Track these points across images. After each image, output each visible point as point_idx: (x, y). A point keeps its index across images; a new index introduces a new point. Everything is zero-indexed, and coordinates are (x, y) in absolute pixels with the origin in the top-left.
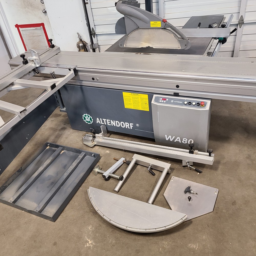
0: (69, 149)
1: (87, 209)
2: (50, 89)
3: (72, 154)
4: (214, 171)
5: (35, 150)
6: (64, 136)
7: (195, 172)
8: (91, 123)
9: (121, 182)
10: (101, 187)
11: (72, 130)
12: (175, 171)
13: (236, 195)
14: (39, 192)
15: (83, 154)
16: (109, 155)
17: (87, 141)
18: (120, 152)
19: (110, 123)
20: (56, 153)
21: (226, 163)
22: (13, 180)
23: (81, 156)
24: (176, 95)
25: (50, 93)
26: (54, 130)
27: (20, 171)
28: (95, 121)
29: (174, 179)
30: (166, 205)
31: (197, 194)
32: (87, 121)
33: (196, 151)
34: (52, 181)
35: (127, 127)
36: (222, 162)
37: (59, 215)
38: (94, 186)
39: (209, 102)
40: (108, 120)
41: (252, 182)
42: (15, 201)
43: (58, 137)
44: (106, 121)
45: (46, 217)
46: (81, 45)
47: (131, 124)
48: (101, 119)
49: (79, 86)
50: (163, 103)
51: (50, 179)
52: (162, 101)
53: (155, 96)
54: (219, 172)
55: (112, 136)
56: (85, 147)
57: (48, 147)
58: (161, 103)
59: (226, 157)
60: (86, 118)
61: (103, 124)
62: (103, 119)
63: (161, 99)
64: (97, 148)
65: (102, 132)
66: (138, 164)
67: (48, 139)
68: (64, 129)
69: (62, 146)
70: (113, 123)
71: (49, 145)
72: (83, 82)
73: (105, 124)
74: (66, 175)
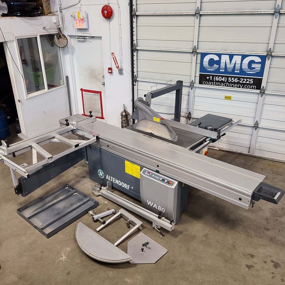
0: (80, 193)
1: (72, 237)
2: (74, 147)
3: (81, 197)
4: (173, 238)
5: (58, 187)
6: (82, 183)
7: (159, 234)
8: (103, 178)
9: (103, 226)
10: (89, 226)
11: (89, 180)
12: (145, 229)
13: (179, 258)
14: (47, 216)
15: (88, 199)
16: (106, 205)
17: (95, 190)
18: (115, 205)
19: (115, 181)
20: (70, 193)
21: (186, 234)
22: (34, 204)
23: (85, 200)
24: (157, 172)
25: (74, 149)
26: (77, 176)
27: (41, 199)
28: (105, 177)
29: (141, 234)
30: (125, 250)
31: (150, 248)
32: (100, 175)
33: (163, 218)
34: (59, 211)
35: (125, 188)
36: (184, 233)
37: (53, 235)
38: (85, 224)
39: (176, 183)
40: (114, 178)
41: (196, 253)
42: (29, 218)
43: (78, 182)
44: (113, 179)
45: (44, 234)
46: (124, 114)
47: (128, 186)
48: (109, 176)
49: (99, 148)
50: (147, 175)
51: (58, 210)
52: (147, 174)
53: (144, 169)
54: (177, 239)
55: (115, 192)
56: (92, 195)
57: (67, 187)
58: (146, 175)
59: (189, 231)
60: (100, 173)
61: (110, 180)
62: (111, 177)
63: (147, 172)
64: (100, 197)
65: (107, 187)
66: (122, 217)
67: (69, 182)
68: (84, 177)
69: (76, 190)
70: (117, 182)
71: (68, 186)
72: (102, 146)
73: (112, 181)
74: (69, 210)
